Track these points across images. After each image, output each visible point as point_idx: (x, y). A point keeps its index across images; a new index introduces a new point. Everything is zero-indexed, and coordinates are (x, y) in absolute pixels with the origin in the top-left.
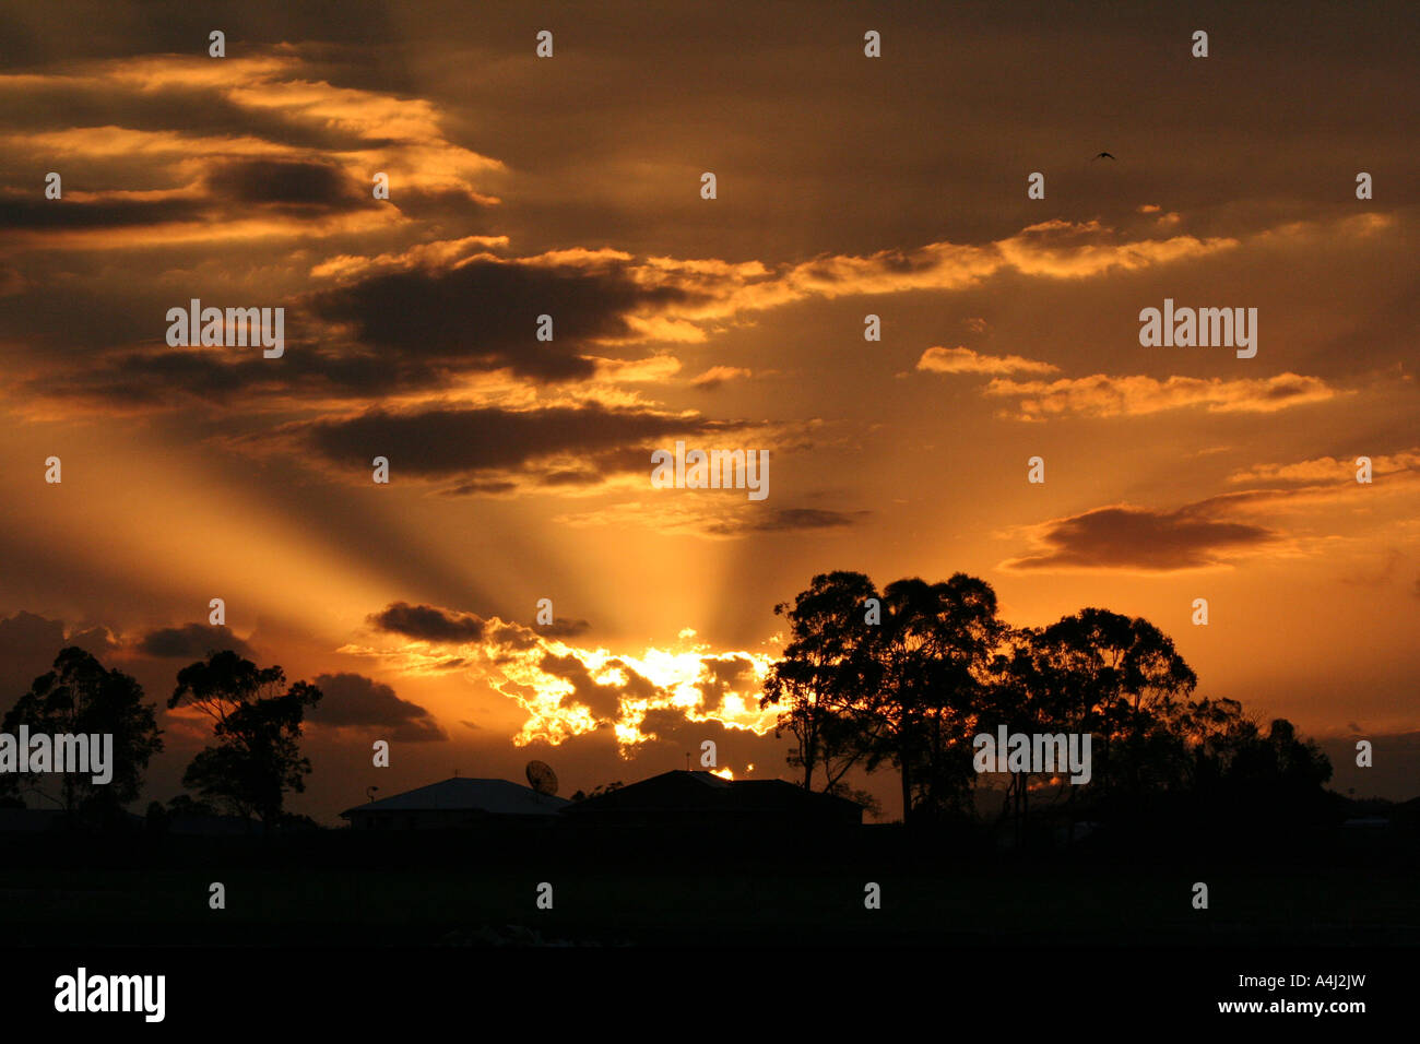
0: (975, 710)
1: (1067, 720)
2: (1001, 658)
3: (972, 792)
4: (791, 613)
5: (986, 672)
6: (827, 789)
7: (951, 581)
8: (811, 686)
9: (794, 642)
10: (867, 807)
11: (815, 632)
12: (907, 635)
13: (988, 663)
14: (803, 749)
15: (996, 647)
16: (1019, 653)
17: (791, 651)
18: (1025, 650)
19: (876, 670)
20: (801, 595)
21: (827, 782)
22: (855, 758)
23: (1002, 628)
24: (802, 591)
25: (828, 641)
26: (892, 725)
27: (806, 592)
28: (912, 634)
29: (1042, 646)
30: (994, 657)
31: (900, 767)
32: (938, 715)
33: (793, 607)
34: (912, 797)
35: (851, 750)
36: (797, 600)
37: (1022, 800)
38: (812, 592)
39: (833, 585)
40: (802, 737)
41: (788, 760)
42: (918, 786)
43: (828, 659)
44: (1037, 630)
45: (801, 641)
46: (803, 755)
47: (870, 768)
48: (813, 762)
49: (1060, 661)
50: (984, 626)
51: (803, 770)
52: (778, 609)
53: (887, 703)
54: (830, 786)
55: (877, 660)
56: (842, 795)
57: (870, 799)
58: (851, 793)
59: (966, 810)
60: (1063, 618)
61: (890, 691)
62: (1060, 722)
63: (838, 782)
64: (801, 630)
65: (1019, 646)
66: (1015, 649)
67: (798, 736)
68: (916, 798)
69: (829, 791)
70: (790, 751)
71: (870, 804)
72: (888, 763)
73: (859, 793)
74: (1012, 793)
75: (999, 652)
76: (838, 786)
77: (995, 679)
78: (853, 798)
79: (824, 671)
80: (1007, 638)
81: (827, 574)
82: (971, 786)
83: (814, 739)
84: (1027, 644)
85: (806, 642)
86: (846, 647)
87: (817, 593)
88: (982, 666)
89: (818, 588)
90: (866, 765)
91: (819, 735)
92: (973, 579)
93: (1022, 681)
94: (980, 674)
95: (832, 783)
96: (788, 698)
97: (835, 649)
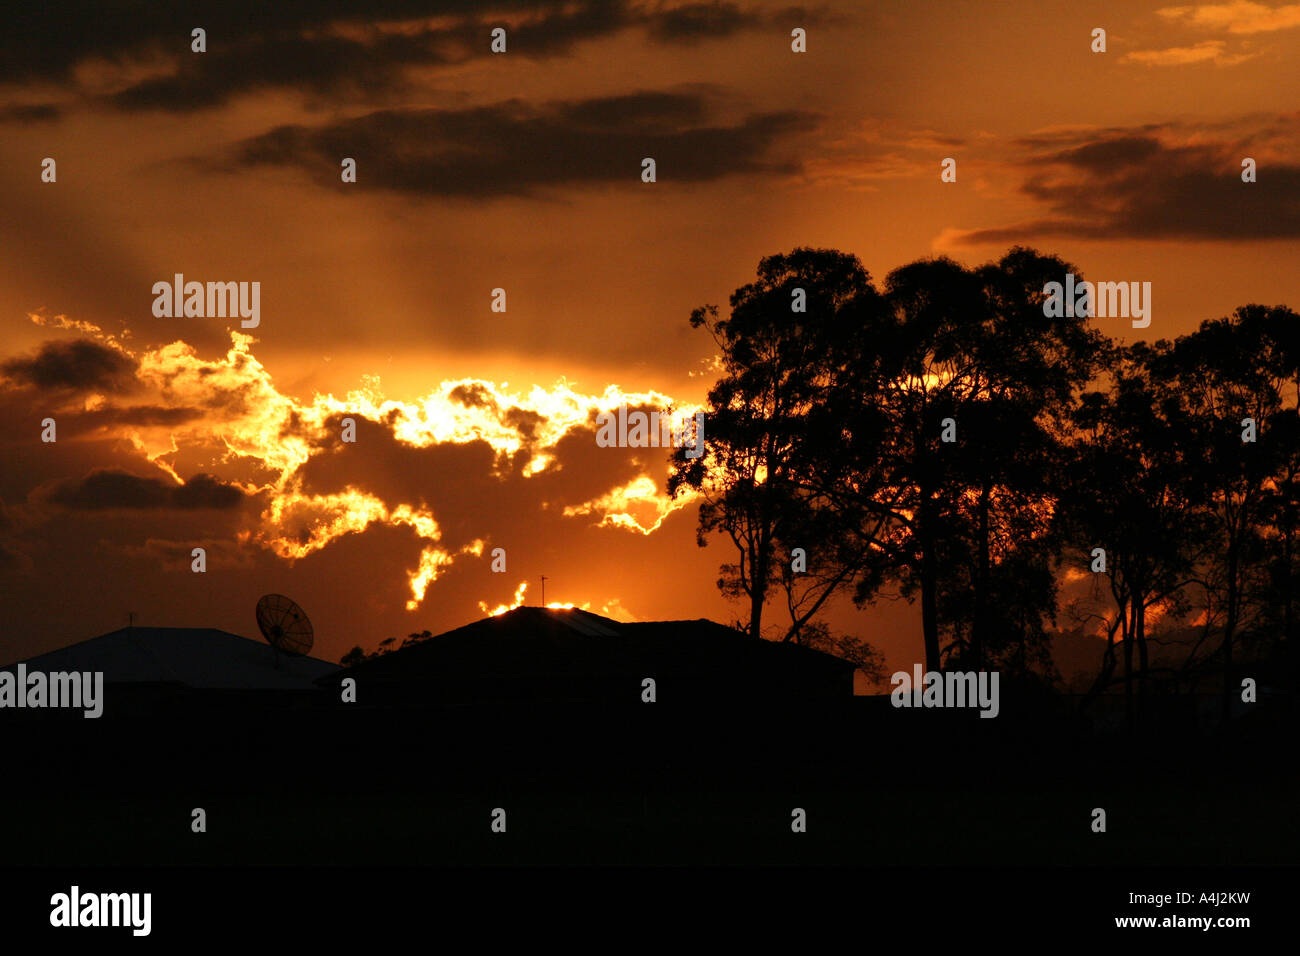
0: (1052, 490)
1: (1215, 506)
2: (1096, 399)
3: (1046, 637)
4: (721, 325)
5: (1068, 424)
6: (790, 635)
7: (1005, 262)
8: (759, 455)
9: (727, 376)
10: (859, 666)
11: (765, 357)
12: (928, 360)
13: (1073, 408)
14: (747, 567)
15: (1087, 378)
16: (1127, 386)
17: (720, 395)
18: (1138, 381)
19: (872, 424)
20: (740, 293)
21: (791, 623)
22: (839, 579)
23: (1096, 345)
24: (741, 285)
25: (786, 374)
26: (903, 518)
27: (749, 287)
28: (936, 360)
29: (1170, 377)
30: (1083, 397)
31: (918, 595)
32: (984, 500)
33: (726, 313)
34: (942, 646)
35: (830, 564)
36: (734, 300)
37: (1135, 647)
38: (759, 286)
39: (794, 274)
40: (744, 544)
41: (721, 584)
42: (951, 627)
43: (788, 406)
44: (1161, 344)
45: (739, 374)
46: (747, 576)
47: (863, 595)
48: (765, 588)
49: (1200, 403)
50: (1066, 343)
51: (746, 602)
52: (697, 318)
53: (893, 482)
54: (794, 630)
55: (874, 405)
56: (816, 645)
57: (865, 650)
58: (833, 640)
59: (1036, 668)
60: (1204, 324)
61: (899, 460)
62: (1203, 509)
63: (810, 622)
64: (738, 355)
65: (1126, 375)
66: (1120, 381)
67: (737, 542)
68: (949, 649)
69: (794, 639)
70: (725, 568)
71: (867, 660)
72: (890, 587)
73: (847, 642)
74: (1118, 637)
75: (1091, 388)
76: (812, 629)
77: (1086, 435)
78: (837, 651)
79: (781, 426)
80: (1107, 362)
81: (786, 253)
82: (1047, 627)
83: (765, 548)
84: (1141, 371)
85: (745, 376)
86: (820, 383)
87: (767, 289)
88: (1061, 413)
89: (770, 277)
90: (854, 593)
91: (774, 540)
92: (1044, 259)
93: (1134, 438)
94: (1059, 426)
95: (798, 625)
96: (718, 476)
97: (800, 388)
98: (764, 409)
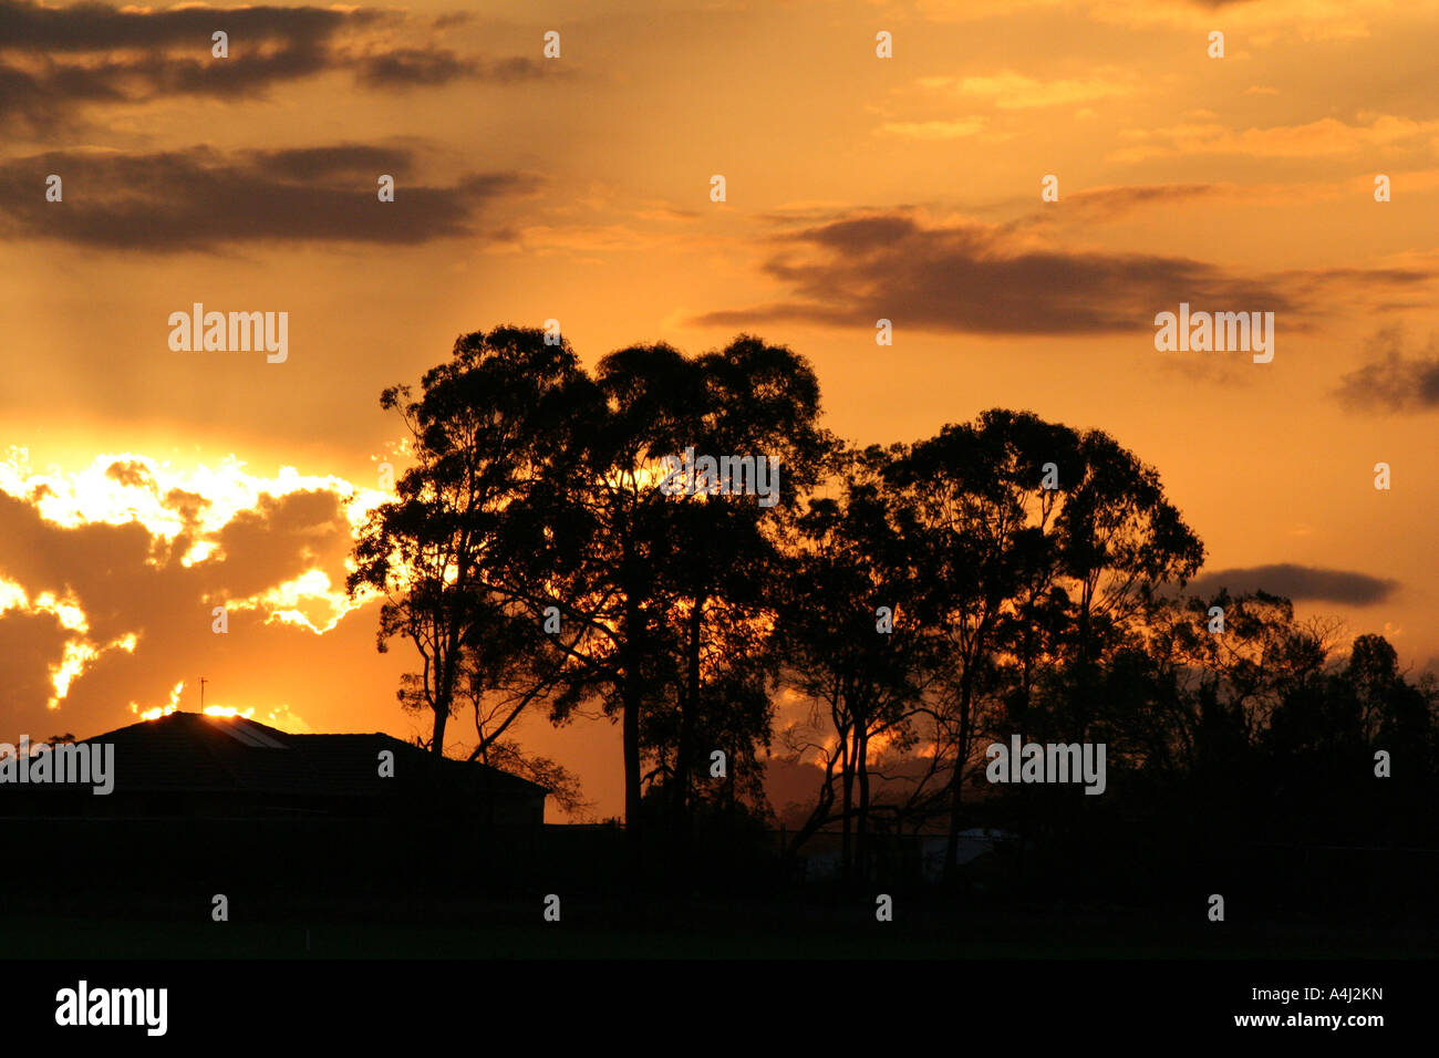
0: (769, 604)
1: (949, 628)
2: (826, 506)
3: (758, 766)
4: (413, 407)
5: (792, 532)
6: (475, 755)
7: (730, 351)
8: (450, 551)
9: (417, 464)
10: (551, 791)
11: (460, 445)
12: (641, 455)
13: (798, 515)
14: (431, 674)
15: (813, 483)
16: (859, 493)
17: (411, 483)
18: (870, 489)
19: (577, 525)
20: (433, 374)
21: (478, 741)
22: (533, 694)
23: (826, 446)
25: (484, 464)
26: (606, 630)
27: (442, 368)
28: (651, 455)
29: (905, 484)
30: (811, 503)
31: (620, 713)
32: (697, 614)
33: (419, 396)
34: (643, 773)
35: (524, 677)
36: (426, 382)
37: (856, 783)
38: (454, 367)
39: (495, 354)
40: (430, 652)
41: (401, 695)
42: (654, 752)
43: (483, 500)
44: (896, 448)
45: (432, 462)
46: (431, 687)
47: (560, 712)
48: (451, 700)
49: (937, 515)
50: (792, 441)
51: (428, 716)
52: (388, 399)
53: (597, 587)
54: (481, 749)
55: (580, 503)
56: (505, 766)
57: (559, 774)
58: (524, 762)
59: (747, 800)
60: (945, 429)
61: (602, 565)
62: (936, 631)
63: (499, 740)
64: (433, 440)
65: (857, 482)
66: (852, 487)
67: (421, 648)
68: (651, 776)
69: (480, 759)
70: (407, 677)
71: (561, 784)
72: (594, 705)
73: (539, 764)
74: (838, 769)
75: (820, 493)
76: (501, 749)
77: (811, 546)
78: (527, 774)
79: (474, 522)
80: (837, 465)
81: (487, 330)
82: (760, 753)
83: (453, 655)
84: (874, 478)
85: (440, 464)
86: (519, 477)
87: (464, 370)
88: (785, 520)
89: (467, 358)
90: (550, 709)
91: (463, 648)
92: (773, 350)
93: (864, 550)
94: (782, 533)
95: (485, 743)
96: (403, 574)
97: (498, 479)
98: (457, 500)
